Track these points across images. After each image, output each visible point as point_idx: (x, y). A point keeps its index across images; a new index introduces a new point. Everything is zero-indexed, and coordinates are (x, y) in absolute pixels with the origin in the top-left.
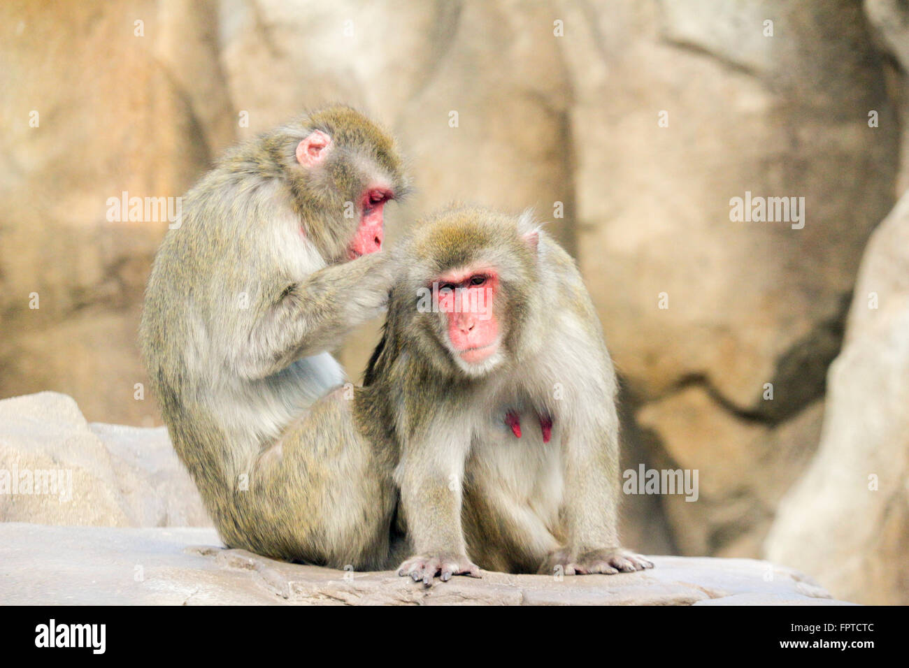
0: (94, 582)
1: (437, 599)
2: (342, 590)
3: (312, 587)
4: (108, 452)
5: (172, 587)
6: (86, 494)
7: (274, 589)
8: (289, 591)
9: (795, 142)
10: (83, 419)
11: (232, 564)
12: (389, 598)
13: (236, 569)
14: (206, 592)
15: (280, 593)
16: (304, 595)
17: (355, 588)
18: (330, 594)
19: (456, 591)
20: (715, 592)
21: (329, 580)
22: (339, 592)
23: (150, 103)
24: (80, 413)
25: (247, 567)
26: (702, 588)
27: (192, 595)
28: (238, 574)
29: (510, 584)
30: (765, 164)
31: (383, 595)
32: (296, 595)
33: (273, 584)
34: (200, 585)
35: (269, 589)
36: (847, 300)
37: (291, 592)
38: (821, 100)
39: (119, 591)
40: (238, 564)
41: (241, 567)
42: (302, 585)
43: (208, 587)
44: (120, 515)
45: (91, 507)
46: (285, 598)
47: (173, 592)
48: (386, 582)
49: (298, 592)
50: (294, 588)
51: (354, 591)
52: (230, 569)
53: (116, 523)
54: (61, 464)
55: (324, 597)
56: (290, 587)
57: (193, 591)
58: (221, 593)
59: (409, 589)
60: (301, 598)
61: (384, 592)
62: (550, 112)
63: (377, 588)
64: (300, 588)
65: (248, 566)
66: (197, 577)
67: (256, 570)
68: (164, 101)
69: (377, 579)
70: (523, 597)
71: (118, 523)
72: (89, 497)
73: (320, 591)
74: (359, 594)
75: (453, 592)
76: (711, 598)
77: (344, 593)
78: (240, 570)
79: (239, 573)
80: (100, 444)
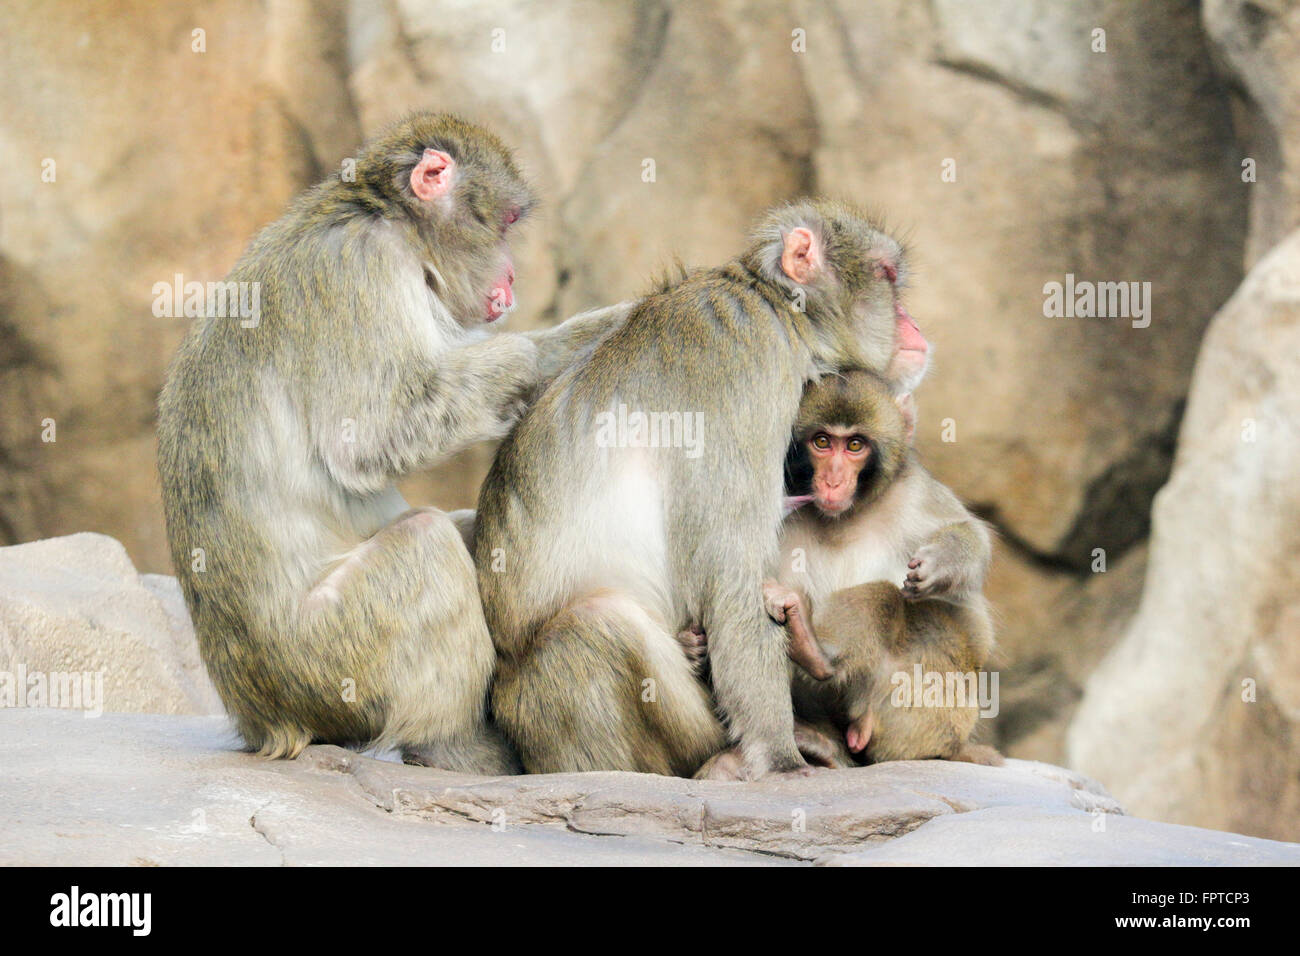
0: (133, 789)
1: (591, 813)
2: (464, 800)
3: (424, 797)
4: (165, 612)
5: (236, 796)
6: (136, 669)
7: (374, 799)
8: (393, 802)
9: (1112, 196)
10: (132, 570)
11: (320, 765)
12: (528, 811)
13: (326, 772)
14: (282, 803)
15: (382, 804)
16: (414, 807)
17: (481, 798)
18: (448, 806)
19: (616, 802)
20: (963, 803)
21: (448, 787)
22: (459, 803)
23: (256, 142)
24: (128, 561)
25: (339, 770)
26: (944, 798)
27: (263, 806)
28: (326, 778)
29: (689, 792)
30: (1073, 226)
31: (518, 806)
32: (403, 807)
33: (372, 792)
34: (274, 794)
35: (366, 799)
36: (1179, 408)
37: (396, 802)
38: (1147, 140)
39: (166, 802)
40: (329, 765)
41: (332, 769)
42: (410, 793)
43: (285, 796)
44: (180, 698)
45: (141, 688)
46: (389, 811)
47: (236, 803)
48: (523, 790)
49: (405, 803)
50: (400, 798)
51: (480, 802)
52: (317, 772)
53: (175, 707)
54: (102, 629)
55: (440, 809)
56: (395, 795)
57: (264, 801)
58: (302, 804)
59: (554, 799)
60: (409, 811)
61: (520, 804)
62: (786, 156)
63: (511, 798)
64: (408, 798)
65: (341, 767)
66: (270, 782)
67: (352, 773)
68: (275, 141)
69: (511, 786)
70: (705, 809)
71: (178, 708)
72: (139, 673)
73: (434, 802)
74: (487, 806)
75: (612, 804)
76: (957, 811)
77: (466, 804)
78: (331, 773)
79: (328, 776)
80: (155, 602)
